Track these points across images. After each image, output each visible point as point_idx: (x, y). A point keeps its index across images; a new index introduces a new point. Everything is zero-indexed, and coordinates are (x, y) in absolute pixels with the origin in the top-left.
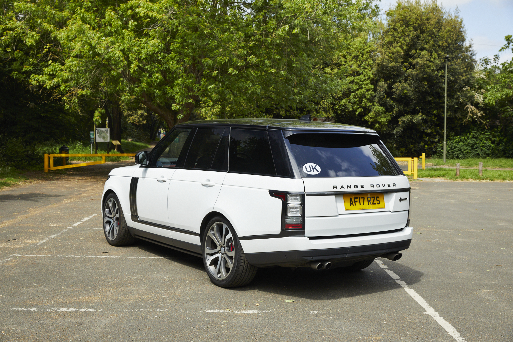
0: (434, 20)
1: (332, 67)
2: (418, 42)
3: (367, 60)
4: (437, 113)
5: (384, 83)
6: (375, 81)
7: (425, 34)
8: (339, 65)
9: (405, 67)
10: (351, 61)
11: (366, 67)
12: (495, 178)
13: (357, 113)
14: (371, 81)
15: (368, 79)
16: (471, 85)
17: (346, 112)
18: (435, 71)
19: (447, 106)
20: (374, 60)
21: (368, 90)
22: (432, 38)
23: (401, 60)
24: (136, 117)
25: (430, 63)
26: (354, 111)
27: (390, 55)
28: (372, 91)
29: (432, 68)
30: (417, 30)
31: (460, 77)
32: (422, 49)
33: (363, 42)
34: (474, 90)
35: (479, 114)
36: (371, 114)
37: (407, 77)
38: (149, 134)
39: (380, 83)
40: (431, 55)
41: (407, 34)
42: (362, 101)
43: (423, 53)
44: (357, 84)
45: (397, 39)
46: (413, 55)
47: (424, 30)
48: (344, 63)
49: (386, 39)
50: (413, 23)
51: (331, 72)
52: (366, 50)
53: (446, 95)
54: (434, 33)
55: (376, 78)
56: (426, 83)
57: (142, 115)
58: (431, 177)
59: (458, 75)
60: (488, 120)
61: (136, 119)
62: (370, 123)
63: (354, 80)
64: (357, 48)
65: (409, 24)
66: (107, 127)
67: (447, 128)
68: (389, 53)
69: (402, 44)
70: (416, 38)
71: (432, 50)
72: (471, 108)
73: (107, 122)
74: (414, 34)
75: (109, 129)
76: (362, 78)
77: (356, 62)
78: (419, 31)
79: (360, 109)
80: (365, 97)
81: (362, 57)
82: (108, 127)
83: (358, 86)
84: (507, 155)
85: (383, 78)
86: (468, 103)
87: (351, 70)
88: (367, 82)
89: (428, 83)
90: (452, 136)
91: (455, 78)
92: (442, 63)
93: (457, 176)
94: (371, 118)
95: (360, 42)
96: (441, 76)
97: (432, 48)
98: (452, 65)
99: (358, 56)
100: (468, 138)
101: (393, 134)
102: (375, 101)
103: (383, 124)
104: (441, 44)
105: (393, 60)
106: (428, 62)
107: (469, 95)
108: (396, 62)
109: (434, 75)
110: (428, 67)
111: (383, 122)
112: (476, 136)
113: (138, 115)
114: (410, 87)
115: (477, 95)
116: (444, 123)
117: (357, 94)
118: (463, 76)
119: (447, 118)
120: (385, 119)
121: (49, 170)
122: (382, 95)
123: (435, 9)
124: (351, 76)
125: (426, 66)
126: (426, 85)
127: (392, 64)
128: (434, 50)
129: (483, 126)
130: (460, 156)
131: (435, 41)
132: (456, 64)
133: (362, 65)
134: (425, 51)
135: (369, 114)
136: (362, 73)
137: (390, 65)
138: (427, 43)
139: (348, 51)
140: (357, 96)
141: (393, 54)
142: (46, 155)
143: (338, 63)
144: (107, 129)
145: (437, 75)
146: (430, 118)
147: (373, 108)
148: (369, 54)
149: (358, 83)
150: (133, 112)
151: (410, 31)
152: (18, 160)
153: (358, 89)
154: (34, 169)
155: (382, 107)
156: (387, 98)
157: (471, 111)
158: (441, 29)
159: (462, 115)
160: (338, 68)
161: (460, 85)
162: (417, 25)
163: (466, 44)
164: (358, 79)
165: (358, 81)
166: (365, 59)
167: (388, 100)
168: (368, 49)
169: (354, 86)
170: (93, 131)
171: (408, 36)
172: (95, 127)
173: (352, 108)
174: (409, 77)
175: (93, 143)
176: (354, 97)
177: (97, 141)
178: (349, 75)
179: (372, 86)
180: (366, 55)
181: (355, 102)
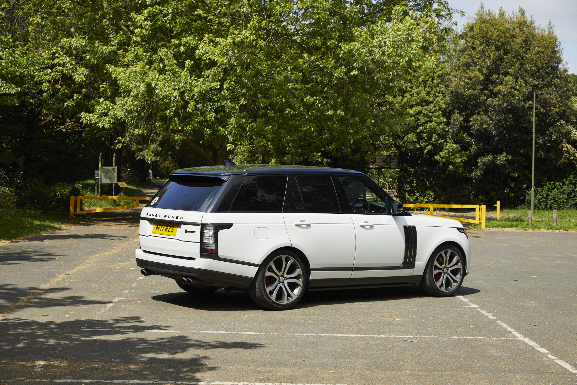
0: (521, 38)
1: (395, 94)
2: (500, 65)
3: (438, 86)
4: (525, 152)
5: (459, 115)
6: (448, 113)
7: (510, 55)
8: (403, 92)
9: (485, 95)
10: (418, 87)
11: (437, 94)
12: (569, 228)
13: (426, 151)
14: (442, 112)
15: (440, 109)
16: (568, 118)
17: (412, 149)
18: (521, 101)
19: (535, 143)
20: (447, 86)
21: (439, 124)
22: (518, 60)
23: (480, 87)
25: (515, 92)
26: (422, 149)
27: (466, 80)
28: (444, 125)
29: (518, 98)
30: (500, 50)
31: (552, 108)
32: (506, 74)
34: (571, 125)
36: (443, 152)
37: (487, 107)
39: (453, 114)
40: (516, 81)
41: (487, 55)
42: (432, 136)
43: (506, 79)
44: (425, 115)
45: (475, 60)
46: (495, 81)
47: (509, 51)
48: (410, 90)
49: (462, 59)
50: (495, 42)
51: (393, 100)
52: (437, 74)
53: (534, 130)
54: (519, 55)
55: (450, 108)
56: (511, 116)
58: (502, 227)
59: (549, 106)
63: (421, 111)
64: (426, 71)
65: (490, 43)
66: (114, 165)
69: (481, 66)
70: (499, 59)
71: (518, 75)
72: (567, 147)
73: (114, 158)
74: (496, 54)
75: (116, 168)
76: (431, 108)
77: (425, 88)
78: (502, 52)
79: (429, 146)
80: (436, 132)
81: (432, 82)
82: (116, 165)
83: (426, 118)
85: (458, 109)
86: (564, 140)
87: (418, 98)
88: (438, 113)
89: (513, 116)
90: (544, 182)
91: (546, 110)
92: (529, 92)
93: (529, 226)
94: (443, 158)
96: (528, 107)
97: (518, 73)
98: (542, 94)
99: (427, 81)
100: (564, 184)
101: (471, 178)
102: (448, 137)
103: (458, 166)
104: (529, 68)
105: (471, 87)
106: (512, 90)
107: (564, 131)
108: (474, 89)
109: (520, 106)
110: (513, 96)
111: (458, 163)
112: (574, 182)
114: (491, 119)
115: (574, 131)
117: (425, 128)
118: (556, 108)
119: (535, 158)
120: (460, 160)
122: (456, 130)
123: (523, 24)
124: (418, 106)
125: (510, 95)
126: (510, 118)
127: (469, 91)
128: (520, 75)
130: (554, 206)
131: (521, 64)
132: (547, 93)
133: (432, 92)
134: (509, 76)
135: (441, 153)
136: (432, 102)
137: (466, 93)
138: (511, 67)
139: (415, 74)
141: (470, 79)
142: (72, 198)
143: (403, 89)
144: (114, 167)
145: (523, 106)
146: (516, 158)
147: (446, 146)
148: (441, 78)
149: (427, 114)
150: (143, 146)
151: (492, 51)
153: (426, 122)
155: (458, 145)
156: (464, 133)
157: (566, 151)
158: (529, 49)
159: (556, 156)
160: (401, 96)
161: (554, 118)
162: (499, 43)
164: (426, 110)
165: (427, 112)
166: (436, 84)
167: (464, 136)
168: (439, 73)
169: (422, 118)
170: (98, 169)
171: (489, 57)
172: (100, 166)
173: (420, 145)
174: (490, 108)
175: (98, 184)
176: (422, 132)
177: (102, 183)
178: (416, 105)
179: (445, 118)
180: (437, 80)
181: (423, 138)
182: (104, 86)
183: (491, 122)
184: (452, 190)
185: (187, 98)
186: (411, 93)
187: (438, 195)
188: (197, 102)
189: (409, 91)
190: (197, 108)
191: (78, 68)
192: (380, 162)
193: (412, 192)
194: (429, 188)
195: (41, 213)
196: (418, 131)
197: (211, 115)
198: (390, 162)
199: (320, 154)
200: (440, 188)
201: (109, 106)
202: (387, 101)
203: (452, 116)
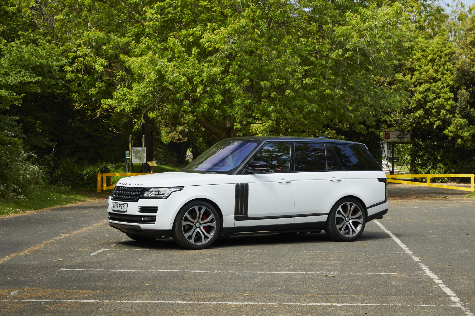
1: (405, 73)
3: (445, 64)
5: (465, 91)
6: (456, 89)
8: (412, 71)
10: (427, 65)
11: (445, 72)
13: (435, 127)
14: (450, 88)
15: (447, 86)
17: (422, 125)
20: (454, 64)
21: (447, 100)
24: (175, 134)
26: (432, 124)
27: (472, 58)
28: (452, 101)
33: (440, 43)
36: (451, 127)
39: (460, 90)
42: (440, 112)
44: (434, 92)
48: (419, 68)
51: (403, 78)
52: (445, 52)
55: (457, 85)
57: (182, 132)
61: (176, 136)
62: (450, 138)
63: (430, 88)
64: (433, 50)
66: (143, 146)
68: (472, 56)
73: (143, 140)
75: (145, 148)
76: (439, 85)
77: (433, 66)
79: (438, 122)
80: (444, 108)
81: (440, 60)
82: (145, 146)
83: (435, 95)
85: (465, 85)
87: (427, 76)
88: (446, 90)
94: (451, 132)
95: (438, 43)
99: (435, 59)
102: (456, 113)
103: (466, 139)
111: (466, 136)
113: (177, 132)
117: (434, 104)
120: (468, 133)
121: (102, 190)
122: (464, 105)
124: (427, 83)
133: (440, 70)
135: (449, 128)
136: (440, 79)
137: (472, 70)
139: (423, 54)
140: (434, 107)
143: (412, 68)
144: (143, 148)
147: (454, 120)
148: (448, 56)
149: (435, 91)
150: (171, 128)
153: (435, 99)
155: (465, 120)
156: (471, 108)
160: (411, 74)
164: (434, 87)
165: (435, 89)
166: (443, 62)
167: (472, 110)
168: (447, 51)
169: (431, 95)
170: (128, 150)
172: (130, 146)
173: (429, 120)
175: (129, 164)
176: (431, 108)
177: (133, 162)
178: (424, 82)
179: (452, 94)
180: (444, 58)
181: (432, 114)
182: (120, 74)
184: (462, 162)
185: (195, 83)
186: (420, 71)
187: (449, 168)
188: (206, 86)
189: (418, 70)
190: (205, 92)
191: (98, 59)
192: (394, 138)
193: (424, 166)
194: (441, 161)
195: (70, 189)
196: (427, 107)
197: (218, 98)
198: (404, 137)
199: (335, 131)
200: (450, 161)
201: (126, 92)
202: (397, 80)
203: (459, 92)
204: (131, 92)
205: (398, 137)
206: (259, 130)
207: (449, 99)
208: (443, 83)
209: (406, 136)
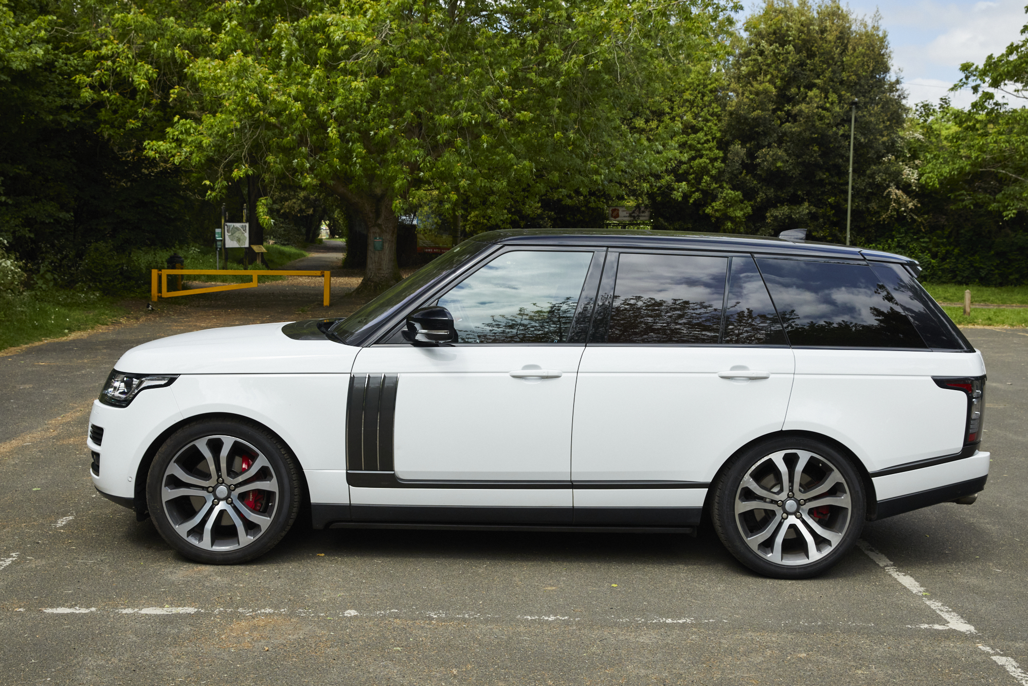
0: (834, 34)
2: (802, 74)
3: (710, 105)
4: (835, 202)
5: (740, 146)
6: (726, 143)
7: (816, 59)
8: (659, 115)
10: (682, 107)
11: (709, 117)
13: (691, 201)
14: (717, 142)
15: (713, 139)
16: (898, 151)
18: (832, 127)
19: (852, 190)
20: (723, 106)
21: (713, 160)
23: (771, 107)
24: (295, 203)
25: (824, 112)
26: (687, 197)
27: (751, 97)
28: (720, 162)
29: (828, 121)
30: (801, 51)
31: (878, 137)
32: (810, 87)
34: (903, 161)
35: (910, 205)
36: (717, 203)
37: (782, 137)
38: (303, 230)
39: (732, 146)
40: (826, 97)
41: (782, 59)
42: (702, 178)
43: (810, 94)
44: (691, 147)
45: (764, 67)
46: (794, 97)
47: (815, 52)
49: (744, 67)
50: (794, 39)
51: (645, 126)
52: (710, 87)
53: (851, 170)
54: (833, 58)
55: (727, 138)
56: (816, 148)
57: (306, 199)
59: (873, 134)
60: (926, 216)
61: (296, 206)
62: (713, 220)
63: (687, 141)
64: (693, 83)
65: (786, 41)
66: (244, 221)
67: (851, 229)
68: (751, 94)
69: (773, 76)
70: (799, 65)
72: (896, 193)
73: (245, 211)
74: (795, 58)
75: (247, 225)
76: (701, 137)
77: (691, 109)
78: (804, 54)
79: (697, 193)
80: (708, 172)
81: (702, 99)
82: (247, 221)
84: (959, 278)
85: (739, 138)
86: (891, 184)
87: (682, 123)
88: (711, 144)
89: (819, 149)
91: (869, 140)
92: (845, 112)
94: (717, 211)
95: (700, 73)
96: (842, 135)
97: (829, 85)
98: (863, 116)
99: (696, 98)
102: (724, 180)
103: (738, 221)
104: (845, 78)
105: (758, 106)
106: (820, 110)
107: (893, 169)
108: (763, 110)
109: (830, 133)
110: (821, 118)
111: (739, 217)
112: (904, 244)
113: (297, 199)
114: (788, 155)
115: (907, 171)
116: (846, 220)
117: (691, 167)
118: (883, 136)
119: (852, 211)
120: (742, 213)
121: (160, 298)
122: (737, 169)
123: (835, 13)
124: (682, 134)
125: (816, 117)
126: (815, 152)
127: (756, 113)
128: (831, 88)
129: (917, 225)
131: (834, 72)
132: (871, 115)
133: (702, 114)
134: (814, 89)
135: (714, 204)
136: (702, 129)
137: (752, 115)
138: (819, 75)
140: (691, 171)
141: (757, 94)
142: (155, 273)
144: (244, 224)
145: (836, 133)
146: (821, 211)
147: (722, 193)
148: (714, 94)
149: (694, 146)
152: (107, 279)
153: (694, 158)
154: (132, 295)
155: (738, 192)
156: (747, 174)
157: (895, 200)
158: (847, 49)
159: (880, 207)
161: (878, 152)
162: (800, 42)
163: (891, 77)
164: (694, 140)
165: (695, 143)
166: (707, 103)
167: (748, 178)
168: (712, 86)
170: (220, 227)
171: (785, 61)
172: (223, 221)
174: (785, 138)
175: (220, 249)
176: (687, 172)
177: (227, 246)
179: (721, 152)
180: (708, 97)
182: (176, 91)
183: (787, 158)
186: (671, 116)
189: (668, 113)
191: (139, 64)
192: (626, 217)
195: (96, 298)
198: (640, 216)
201: (190, 128)
202: (636, 128)
203: (732, 148)
204: (200, 128)
205: (630, 216)
206: (425, 200)
207: (716, 159)
208: (706, 135)
209: (643, 214)
